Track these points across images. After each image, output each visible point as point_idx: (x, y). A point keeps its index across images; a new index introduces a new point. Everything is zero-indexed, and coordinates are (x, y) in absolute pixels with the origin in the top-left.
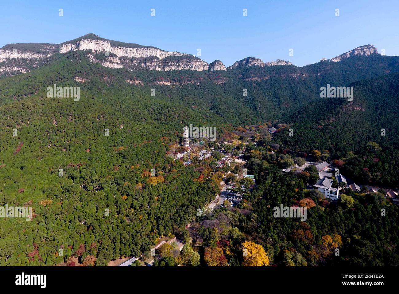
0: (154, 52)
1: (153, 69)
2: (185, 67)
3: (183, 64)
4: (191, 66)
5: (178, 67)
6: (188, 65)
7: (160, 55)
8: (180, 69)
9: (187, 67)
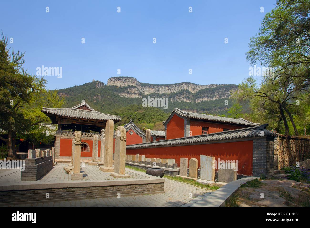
0: (185, 86)
1: (182, 101)
2: (221, 97)
3: (219, 93)
4: (228, 95)
5: (212, 98)
6: (225, 94)
7: (193, 89)
8: (214, 99)
9: (224, 96)
